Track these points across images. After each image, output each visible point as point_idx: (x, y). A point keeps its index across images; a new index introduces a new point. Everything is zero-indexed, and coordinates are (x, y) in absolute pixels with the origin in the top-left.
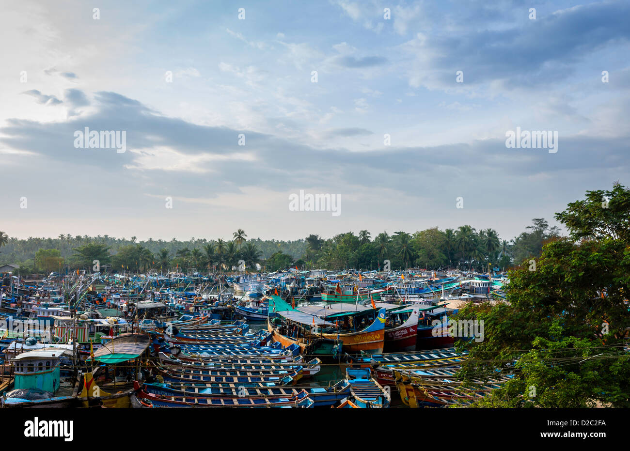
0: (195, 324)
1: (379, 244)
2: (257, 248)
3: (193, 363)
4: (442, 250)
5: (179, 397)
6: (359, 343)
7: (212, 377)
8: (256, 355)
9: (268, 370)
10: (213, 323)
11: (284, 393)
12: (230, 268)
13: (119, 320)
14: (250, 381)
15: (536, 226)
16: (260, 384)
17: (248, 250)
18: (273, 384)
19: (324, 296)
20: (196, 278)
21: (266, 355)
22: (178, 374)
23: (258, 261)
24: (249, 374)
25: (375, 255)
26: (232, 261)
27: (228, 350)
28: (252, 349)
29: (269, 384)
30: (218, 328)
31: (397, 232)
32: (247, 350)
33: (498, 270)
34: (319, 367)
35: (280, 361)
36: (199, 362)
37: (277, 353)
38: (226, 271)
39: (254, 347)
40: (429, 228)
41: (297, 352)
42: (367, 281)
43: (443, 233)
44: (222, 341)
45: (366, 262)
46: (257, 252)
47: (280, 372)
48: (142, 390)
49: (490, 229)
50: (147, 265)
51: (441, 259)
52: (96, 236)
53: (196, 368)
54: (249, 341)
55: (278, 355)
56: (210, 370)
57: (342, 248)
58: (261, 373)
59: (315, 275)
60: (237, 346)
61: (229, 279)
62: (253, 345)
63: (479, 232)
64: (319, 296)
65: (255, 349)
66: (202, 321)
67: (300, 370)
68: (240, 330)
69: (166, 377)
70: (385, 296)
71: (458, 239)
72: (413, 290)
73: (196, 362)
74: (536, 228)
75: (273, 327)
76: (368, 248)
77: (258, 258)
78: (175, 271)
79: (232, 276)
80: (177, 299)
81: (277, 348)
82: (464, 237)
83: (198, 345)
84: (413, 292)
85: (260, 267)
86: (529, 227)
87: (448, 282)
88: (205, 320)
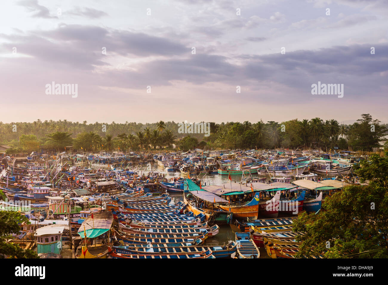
0: (136, 196)
1: (257, 131)
2: (173, 134)
3: (140, 229)
4: (299, 134)
5: (135, 255)
6: (243, 212)
7: (152, 239)
8: (178, 222)
9: (186, 233)
10: (147, 195)
11: (197, 251)
12: (155, 147)
13: (90, 198)
14: (176, 242)
15: (364, 119)
16: (182, 244)
17: (167, 135)
18: (190, 244)
19: (220, 171)
20: (132, 156)
21: (184, 221)
22: (131, 238)
23: (174, 142)
24: (175, 236)
25: (254, 139)
26: (156, 142)
27: (161, 218)
28: (175, 217)
29: (187, 244)
30: (151, 200)
31: (270, 121)
32: (172, 217)
33: (338, 148)
34: (218, 231)
35: (193, 226)
36: (144, 228)
37: (191, 220)
38: (152, 150)
39: (176, 215)
40: (291, 120)
41: (204, 219)
42: (249, 160)
43: (300, 123)
44: (155, 210)
45: (248, 143)
46: (173, 136)
47: (194, 235)
48: (113, 252)
49: (333, 120)
50: (97, 146)
51: (299, 141)
52: (58, 120)
53: (142, 233)
54: (172, 210)
55: (192, 221)
56: (150, 234)
57: (231, 133)
58: (182, 235)
59: (213, 154)
60: (166, 215)
61: (155, 157)
62: (175, 213)
63: (325, 121)
64: (217, 171)
65: (177, 217)
66: (141, 194)
67: (206, 234)
68: (166, 201)
69: (125, 240)
70: (261, 171)
71: (311, 127)
72: (279, 167)
73: (142, 228)
74: (364, 120)
75: (187, 201)
76: (249, 133)
77: (174, 140)
78: (117, 150)
79: (156, 154)
80: (122, 176)
81: (191, 216)
82: (315, 126)
83: (140, 214)
84: (279, 169)
85: (175, 146)
86: (359, 120)
87: (303, 160)
88: (142, 193)
